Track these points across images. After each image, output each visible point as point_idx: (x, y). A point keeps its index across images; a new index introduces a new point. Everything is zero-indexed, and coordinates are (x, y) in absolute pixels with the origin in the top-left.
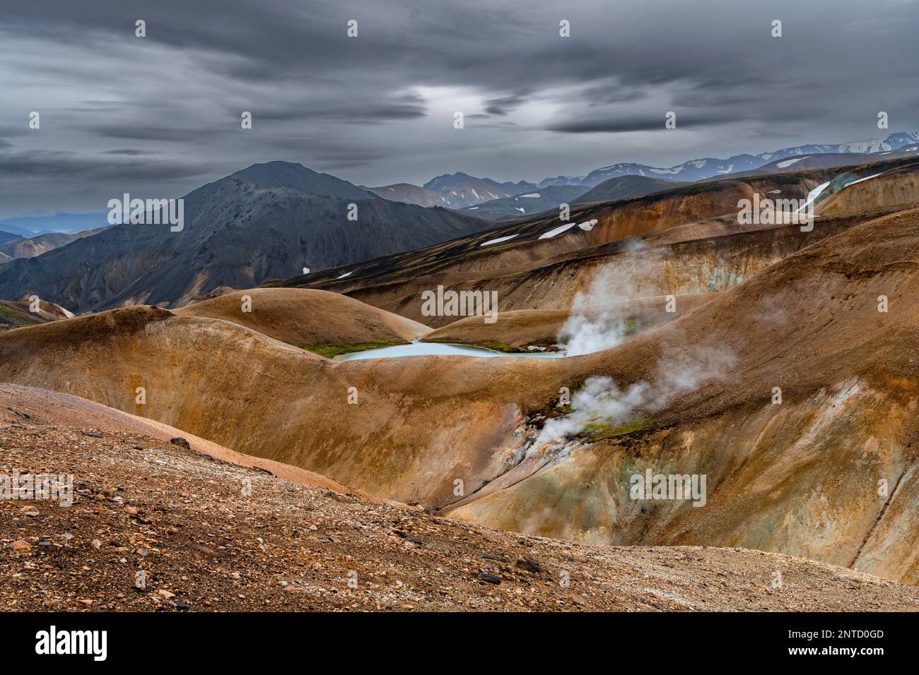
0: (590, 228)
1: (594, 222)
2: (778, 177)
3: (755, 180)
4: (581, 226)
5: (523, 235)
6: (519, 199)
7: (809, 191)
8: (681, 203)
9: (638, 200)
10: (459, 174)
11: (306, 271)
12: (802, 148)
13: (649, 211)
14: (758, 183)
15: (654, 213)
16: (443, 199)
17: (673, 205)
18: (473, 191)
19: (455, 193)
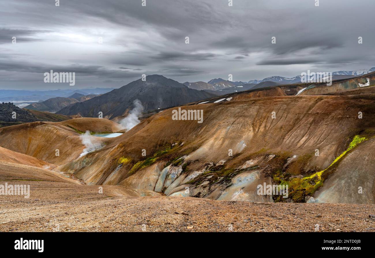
0: (230, 100)
1: (231, 98)
2: (290, 86)
3: (282, 86)
4: (227, 99)
5: (211, 101)
6: (236, 88)
7: (299, 90)
8: (257, 93)
9: (246, 92)
10: (219, 79)
11: (159, 109)
12: (339, 72)
13: (248, 95)
14: (283, 87)
15: (249, 96)
16: (213, 87)
17: (255, 94)
18: (223, 84)
19: (217, 85)
